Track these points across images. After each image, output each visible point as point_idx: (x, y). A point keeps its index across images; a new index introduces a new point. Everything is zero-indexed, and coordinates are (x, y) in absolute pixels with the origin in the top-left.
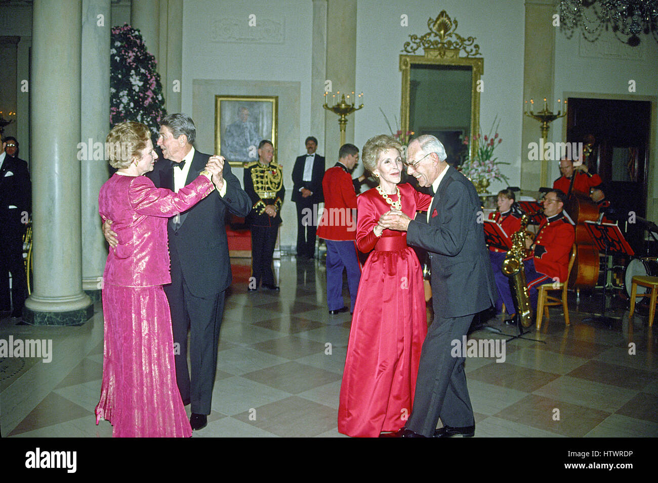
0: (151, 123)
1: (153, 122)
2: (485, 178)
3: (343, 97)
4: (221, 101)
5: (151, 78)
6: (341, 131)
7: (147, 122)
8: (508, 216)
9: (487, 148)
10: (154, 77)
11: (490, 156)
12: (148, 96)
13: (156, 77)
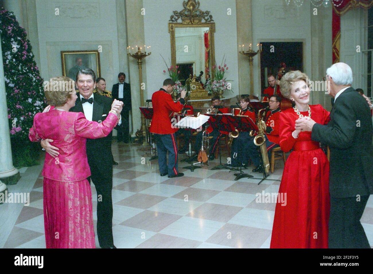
0: (28, 71)
1: (29, 70)
2: (221, 89)
3: (139, 49)
4: (65, 55)
5: (25, 42)
6: (139, 68)
7: (25, 70)
8: (246, 111)
9: (220, 73)
10: (26, 42)
11: (222, 77)
12: (24, 54)
13: (27, 42)
